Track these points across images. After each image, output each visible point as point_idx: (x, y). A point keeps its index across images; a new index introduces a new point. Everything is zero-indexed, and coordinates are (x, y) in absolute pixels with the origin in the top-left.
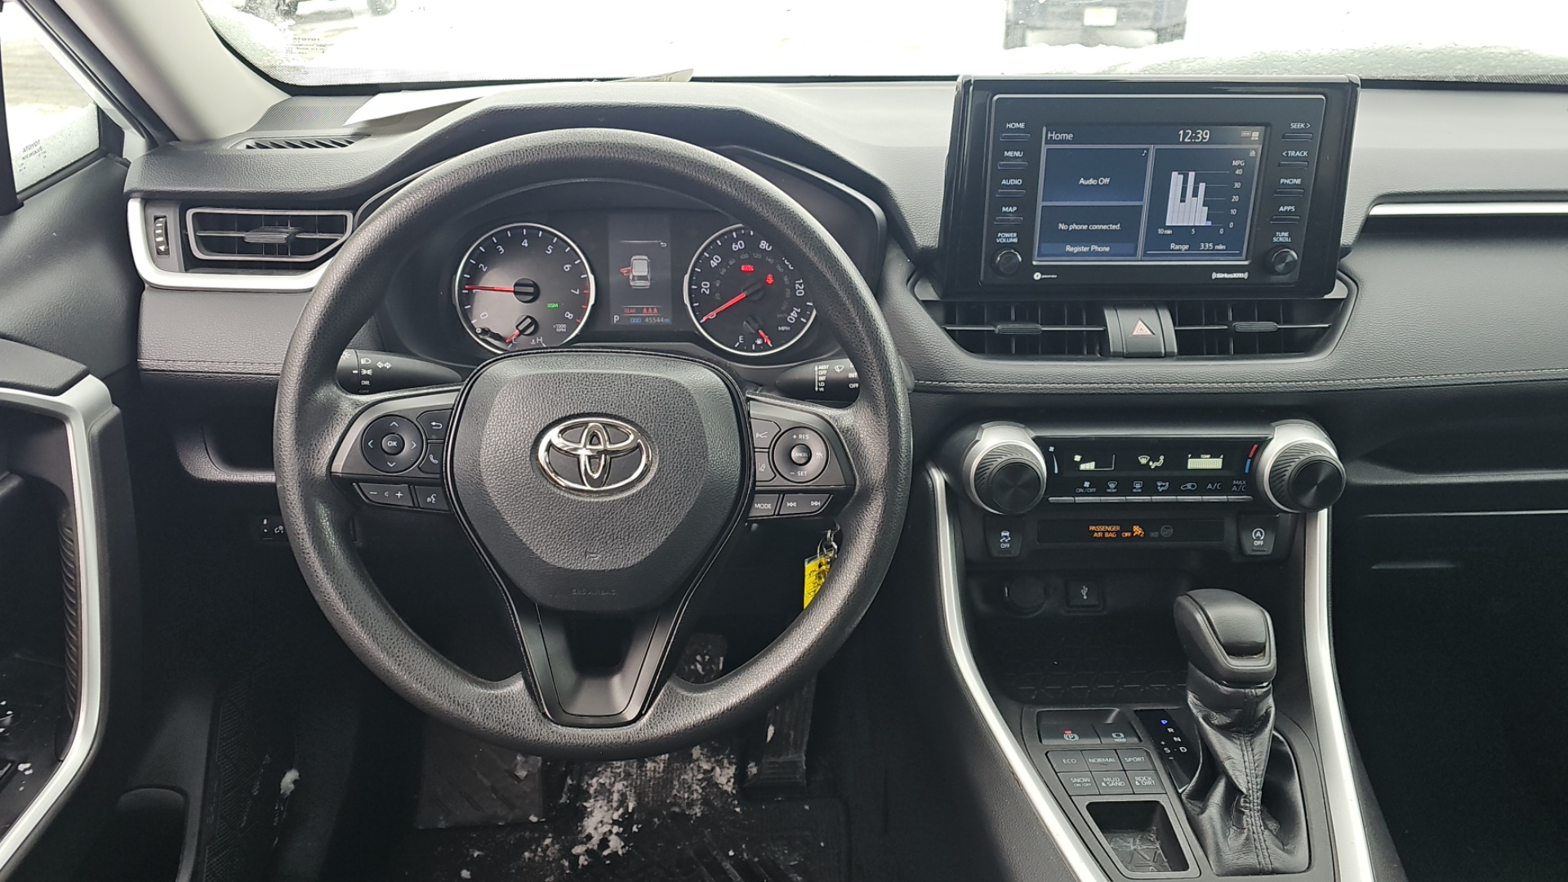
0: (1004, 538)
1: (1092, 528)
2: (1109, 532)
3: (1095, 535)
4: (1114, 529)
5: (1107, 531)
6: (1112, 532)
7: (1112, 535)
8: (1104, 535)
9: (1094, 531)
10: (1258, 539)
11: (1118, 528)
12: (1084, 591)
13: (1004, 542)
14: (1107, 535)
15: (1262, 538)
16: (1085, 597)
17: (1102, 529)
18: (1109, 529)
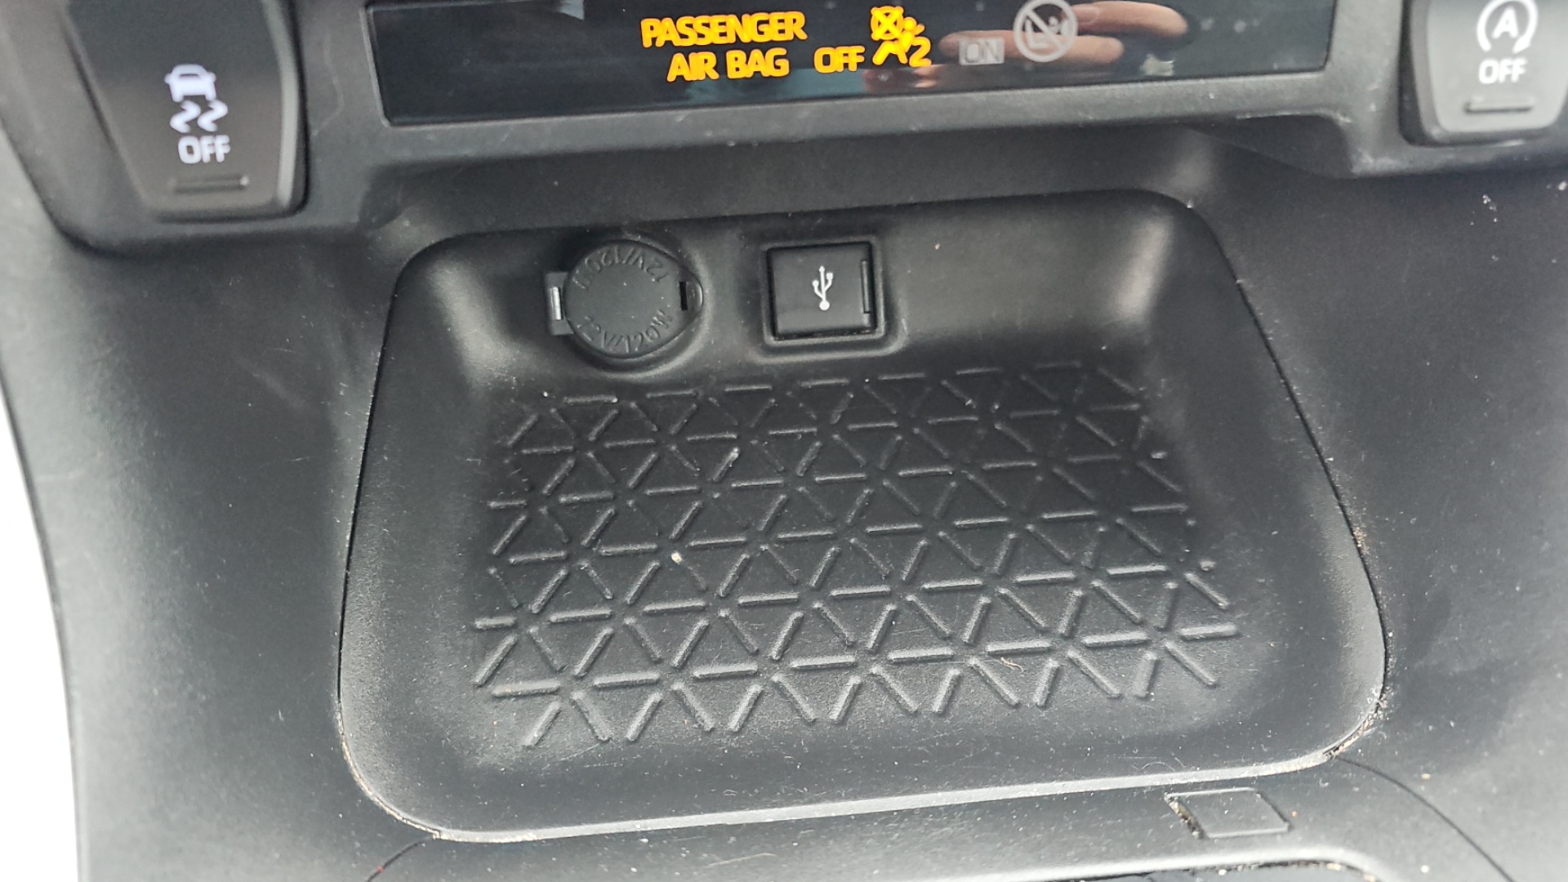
0: (192, 110)
1: (657, 31)
2: (748, 48)
3: (678, 67)
4: (771, 33)
5: (738, 45)
6: (765, 47)
7: (764, 65)
8: (721, 67)
9: (670, 49)
10: (1503, 49)
11: (793, 24)
12: (823, 282)
13: (195, 130)
14: (739, 66)
15: (1522, 44)
16: (824, 305)
17: (712, 37)
18: (747, 28)
